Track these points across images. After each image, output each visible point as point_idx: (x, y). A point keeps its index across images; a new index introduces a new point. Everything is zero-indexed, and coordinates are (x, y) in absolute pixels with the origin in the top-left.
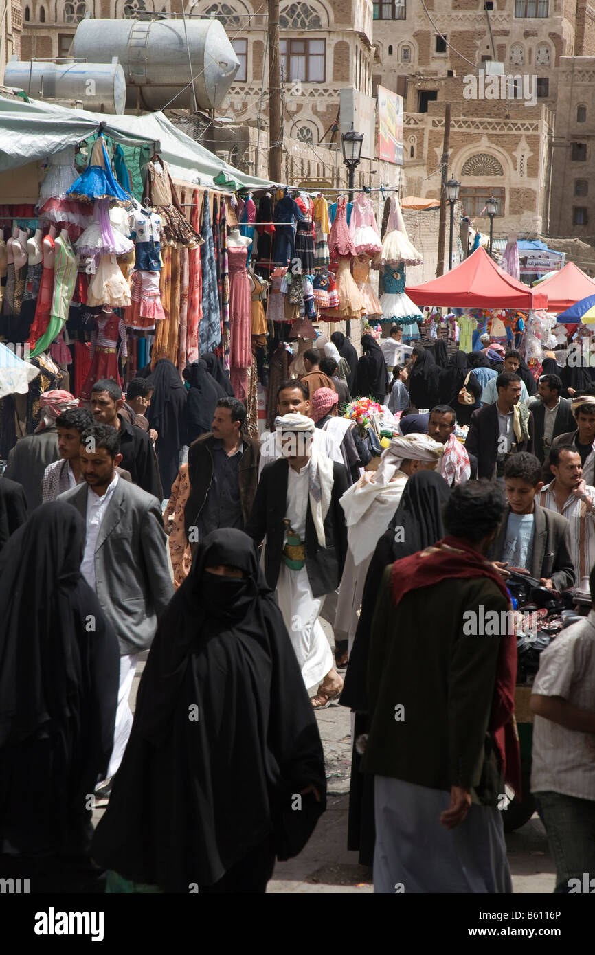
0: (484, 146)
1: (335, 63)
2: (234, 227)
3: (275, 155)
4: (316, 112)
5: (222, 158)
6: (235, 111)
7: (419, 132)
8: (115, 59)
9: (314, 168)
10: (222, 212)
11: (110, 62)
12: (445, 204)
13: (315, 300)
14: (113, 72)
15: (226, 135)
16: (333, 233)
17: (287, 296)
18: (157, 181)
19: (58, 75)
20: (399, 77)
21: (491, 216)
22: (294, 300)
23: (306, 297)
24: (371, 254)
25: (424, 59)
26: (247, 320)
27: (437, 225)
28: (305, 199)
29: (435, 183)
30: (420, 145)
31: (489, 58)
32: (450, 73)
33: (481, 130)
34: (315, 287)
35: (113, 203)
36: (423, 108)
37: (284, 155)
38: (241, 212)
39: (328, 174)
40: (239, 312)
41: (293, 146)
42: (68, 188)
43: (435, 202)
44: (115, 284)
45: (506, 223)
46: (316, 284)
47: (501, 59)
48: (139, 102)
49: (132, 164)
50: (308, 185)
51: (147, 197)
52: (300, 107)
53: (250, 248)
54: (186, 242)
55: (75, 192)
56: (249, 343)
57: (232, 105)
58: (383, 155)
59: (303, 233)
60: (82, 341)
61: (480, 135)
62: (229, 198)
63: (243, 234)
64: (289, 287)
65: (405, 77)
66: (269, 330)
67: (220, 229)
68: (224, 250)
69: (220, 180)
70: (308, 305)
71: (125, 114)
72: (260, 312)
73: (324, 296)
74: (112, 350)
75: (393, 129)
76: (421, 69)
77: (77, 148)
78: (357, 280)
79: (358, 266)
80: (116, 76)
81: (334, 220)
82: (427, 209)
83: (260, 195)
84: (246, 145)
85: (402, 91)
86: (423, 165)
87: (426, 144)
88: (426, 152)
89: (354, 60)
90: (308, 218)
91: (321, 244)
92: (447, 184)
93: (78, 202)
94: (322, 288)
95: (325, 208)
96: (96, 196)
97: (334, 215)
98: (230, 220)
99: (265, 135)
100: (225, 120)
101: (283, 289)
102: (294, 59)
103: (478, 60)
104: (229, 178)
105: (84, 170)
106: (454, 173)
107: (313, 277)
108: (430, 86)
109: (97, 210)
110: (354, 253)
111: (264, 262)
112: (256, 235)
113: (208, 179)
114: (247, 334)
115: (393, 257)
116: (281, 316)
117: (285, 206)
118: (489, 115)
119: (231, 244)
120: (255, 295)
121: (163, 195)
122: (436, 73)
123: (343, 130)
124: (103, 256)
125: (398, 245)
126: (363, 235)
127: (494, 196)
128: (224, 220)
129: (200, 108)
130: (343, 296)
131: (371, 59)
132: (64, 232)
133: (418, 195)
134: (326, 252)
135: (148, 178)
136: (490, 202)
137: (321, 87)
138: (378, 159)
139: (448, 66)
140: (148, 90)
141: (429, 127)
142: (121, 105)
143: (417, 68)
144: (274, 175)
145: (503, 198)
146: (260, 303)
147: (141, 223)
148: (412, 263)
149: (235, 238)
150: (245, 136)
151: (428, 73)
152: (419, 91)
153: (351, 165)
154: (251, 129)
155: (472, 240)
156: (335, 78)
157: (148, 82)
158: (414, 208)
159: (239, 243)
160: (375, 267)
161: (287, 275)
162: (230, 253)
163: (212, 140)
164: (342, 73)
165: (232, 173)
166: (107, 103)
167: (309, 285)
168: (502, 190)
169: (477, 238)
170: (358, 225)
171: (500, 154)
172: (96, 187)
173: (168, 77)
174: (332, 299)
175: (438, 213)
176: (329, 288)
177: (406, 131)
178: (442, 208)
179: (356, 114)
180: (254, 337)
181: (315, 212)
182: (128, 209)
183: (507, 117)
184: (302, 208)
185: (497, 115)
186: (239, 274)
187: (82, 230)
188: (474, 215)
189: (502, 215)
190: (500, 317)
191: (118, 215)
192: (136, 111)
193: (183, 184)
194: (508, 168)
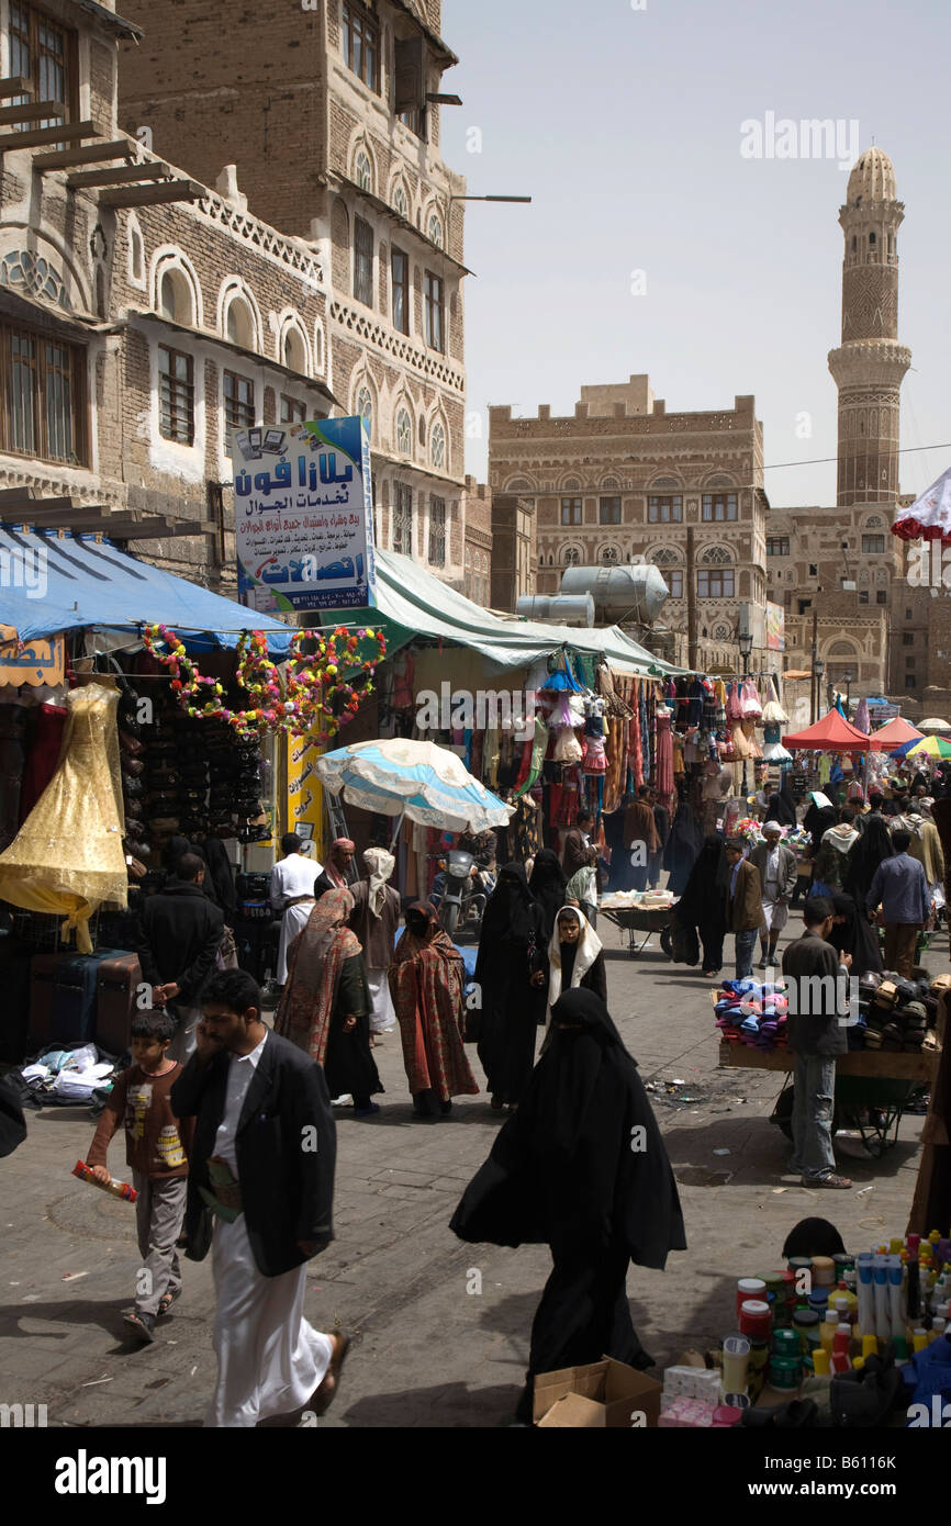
0: (843, 636)
1: (741, 584)
2: (662, 701)
3: (692, 650)
4: (728, 616)
5: (656, 655)
6: (675, 617)
7: (799, 627)
8: (588, 592)
9: (721, 656)
10: (653, 692)
11: (584, 594)
12: (815, 676)
13: (717, 749)
14: (586, 600)
15: (660, 639)
16: (729, 703)
17: (698, 746)
18: (603, 675)
19: (551, 603)
20: (786, 592)
21: (848, 683)
22: (703, 749)
23: (711, 746)
24: (755, 717)
25: (802, 580)
26: (671, 762)
27: (810, 689)
28: (709, 682)
29: (808, 660)
30: (800, 635)
31: (845, 579)
32: (819, 589)
33: (841, 626)
34: (717, 739)
35: (572, 694)
36: (801, 612)
37: (699, 650)
38: (666, 691)
39: (731, 660)
40: (665, 757)
41: (706, 644)
42: (543, 685)
43: (809, 673)
44: (571, 747)
45: (860, 686)
46: (718, 739)
47: (854, 579)
48: (603, 618)
49: (588, 665)
50: (714, 671)
51: (598, 688)
52: (718, 613)
53: (672, 714)
54: (623, 716)
55: (547, 688)
56: (672, 778)
57: (672, 613)
58: (770, 646)
59: (708, 704)
60: (555, 782)
61: (840, 629)
62: (657, 682)
63: (667, 705)
64: (699, 740)
65: (790, 592)
66: (685, 768)
67: (651, 703)
68: (653, 717)
69: (652, 671)
70: (712, 752)
71: (595, 627)
72: (680, 757)
73: (723, 745)
74: (573, 789)
75: (777, 628)
76: (800, 586)
77: (550, 657)
78: (746, 735)
79: (746, 726)
80: (589, 603)
81: (730, 694)
82: (803, 678)
83: (679, 679)
84: (673, 645)
85: (786, 603)
86: (802, 648)
87: (804, 635)
88: (804, 640)
89: (754, 583)
90: (711, 694)
91: (721, 711)
92: (816, 663)
93: (548, 693)
94: (722, 740)
95: (724, 687)
96: (560, 689)
97: (730, 691)
98: (658, 697)
99: (686, 637)
100: (660, 627)
101: (695, 742)
102: (713, 583)
103: (838, 580)
104: (659, 668)
105: (553, 672)
106: (822, 655)
107: (715, 733)
108: (806, 597)
109: (560, 698)
110: (743, 717)
111: (681, 723)
112: (677, 705)
113: (644, 669)
114: (671, 772)
115: (770, 719)
116: (692, 759)
117: (696, 686)
118: (846, 616)
119: (660, 712)
120: (676, 746)
121: (609, 685)
122: (810, 589)
123: (742, 632)
124: (564, 728)
125: (774, 711)
126: (750, 705)
127: (850, 669)
128: (654, 697)
129: (643, 621)
130: (736, 746)
131: (765, 581)
132: (540, 713)
133: (799, 669)
134: (724, 716)
135: (598, 674)
136: (847, 673)
137: (731, 600)
138: (766, 649)
139: (818, 584)
140: (609, 611)
141: (806, 624)
142: (591, 621)
143: (796, 585)
144: (692, 667)
145: (857, 670)
146: (679, 751)
147: (589, 705)
148: (783, 723)
149: (662, 708)
150: (672, 639)
151: (804, 589)
152: (799, 601)
153: (746, 655)
154: (676, 635)
155: (835, 698)
156: (741, 594)
157: (610, 606)
158: (795, 678)
159: (665, 711)
160: (759, 726)
161: (698, 732)
162: (657, 717)
163: (650, 643)
164: (746, 591)
165: (661, 664)
166: (583, 620)
167: (713, 738)
168: (856, 664)
169: (839, 697)
170: (746, 698)
171: (854, 641)
172: (560, 684)
173: (623, 602)
174: (728, 747)
175: (810, 682)
176: (726, 741)
177: (787, 628)
178: (812, 678)
179: (751, 621)
180: (675, 774)
181: (717, 689)
182: (583, 696)
183: (859, 617)
184: (707, 688)
185: (853, 616)
186: (665, 732)
187: (551, 712)
188: (837, 681)
189: (855, 681)
190: (848, 755)
191: (576, 701)
192: (602, 623)
193: (625, 674)
194: (860, 650)
